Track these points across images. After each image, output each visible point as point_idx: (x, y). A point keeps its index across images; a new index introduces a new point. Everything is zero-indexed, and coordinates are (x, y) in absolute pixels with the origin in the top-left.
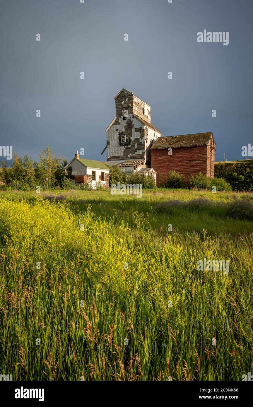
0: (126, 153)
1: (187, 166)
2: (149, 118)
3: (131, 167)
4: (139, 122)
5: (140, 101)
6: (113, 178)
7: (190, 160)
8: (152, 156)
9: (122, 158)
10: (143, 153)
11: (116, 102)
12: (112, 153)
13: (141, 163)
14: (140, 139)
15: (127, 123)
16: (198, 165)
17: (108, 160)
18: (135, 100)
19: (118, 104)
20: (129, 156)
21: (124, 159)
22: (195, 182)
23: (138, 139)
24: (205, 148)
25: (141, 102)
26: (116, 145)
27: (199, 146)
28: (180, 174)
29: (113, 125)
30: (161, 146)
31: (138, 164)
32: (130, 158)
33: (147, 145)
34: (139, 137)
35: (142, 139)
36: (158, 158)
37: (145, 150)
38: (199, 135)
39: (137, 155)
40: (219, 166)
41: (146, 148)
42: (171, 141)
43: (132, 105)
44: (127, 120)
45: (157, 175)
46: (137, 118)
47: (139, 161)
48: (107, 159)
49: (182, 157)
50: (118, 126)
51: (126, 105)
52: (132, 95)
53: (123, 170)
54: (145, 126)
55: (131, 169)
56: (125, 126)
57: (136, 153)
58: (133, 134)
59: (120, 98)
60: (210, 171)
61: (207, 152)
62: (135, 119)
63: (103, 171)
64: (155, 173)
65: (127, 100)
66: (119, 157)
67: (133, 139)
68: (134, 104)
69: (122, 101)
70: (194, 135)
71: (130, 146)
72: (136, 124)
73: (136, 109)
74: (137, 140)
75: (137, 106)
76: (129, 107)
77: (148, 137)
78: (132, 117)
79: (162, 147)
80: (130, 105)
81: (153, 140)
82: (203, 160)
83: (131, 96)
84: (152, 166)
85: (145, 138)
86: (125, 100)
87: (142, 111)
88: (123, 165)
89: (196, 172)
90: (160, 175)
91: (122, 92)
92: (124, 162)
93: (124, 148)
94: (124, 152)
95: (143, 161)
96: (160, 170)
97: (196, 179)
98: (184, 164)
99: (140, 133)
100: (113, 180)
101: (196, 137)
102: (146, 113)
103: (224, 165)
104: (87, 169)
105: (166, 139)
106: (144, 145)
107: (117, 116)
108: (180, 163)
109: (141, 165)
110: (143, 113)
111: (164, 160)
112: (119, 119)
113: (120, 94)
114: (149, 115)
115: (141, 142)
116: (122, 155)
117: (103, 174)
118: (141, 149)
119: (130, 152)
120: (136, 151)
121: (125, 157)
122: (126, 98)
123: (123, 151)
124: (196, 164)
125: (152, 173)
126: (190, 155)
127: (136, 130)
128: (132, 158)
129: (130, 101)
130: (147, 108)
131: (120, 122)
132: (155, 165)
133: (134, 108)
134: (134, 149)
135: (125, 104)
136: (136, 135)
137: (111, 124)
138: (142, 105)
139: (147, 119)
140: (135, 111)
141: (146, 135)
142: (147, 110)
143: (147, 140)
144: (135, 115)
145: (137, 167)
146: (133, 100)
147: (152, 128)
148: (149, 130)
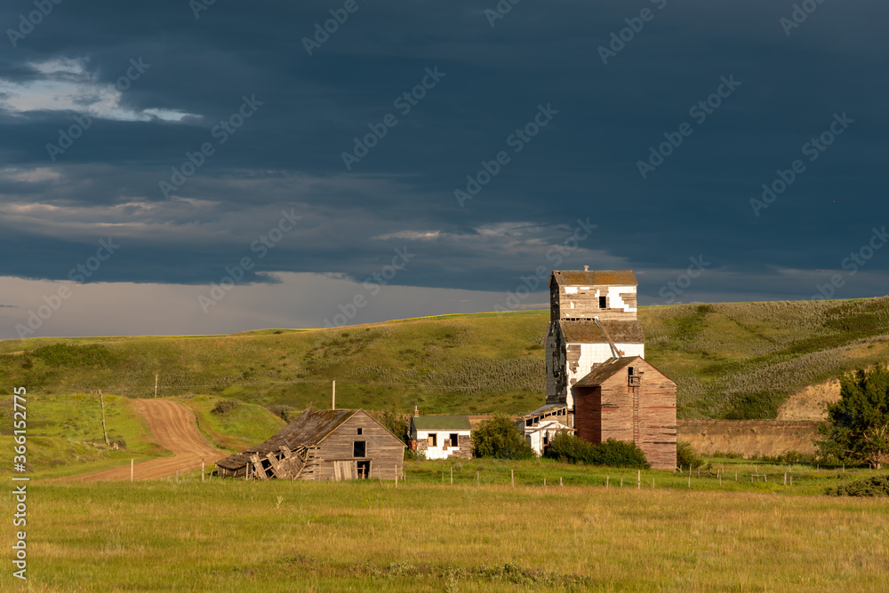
2: (631, 310)
5: (585, 288)
8: (576, 399)
10: (566, 393)
18: (567, 290)
23: (563, 367)
25: (593, 289)
31: (542, 416)
33: (577, 377)
34: (562, 363)
37: (569, 387)
39: (563, 395)
41: (570, 384)
43: (559, 302)
50: (552, 338)
52: (557, 283)
54: (567, 345)
57: (562, 392)
58: (561, 355)
59: (553, 287)
60: (630, 428)
63: (451, 432)
66: (553, 398)
67: (560, 365)
71: (559, 378)
73: (574, 307)
75: (577, 301)
76: (557, 306)
77: (581, 362)
85: (568, 364)
86: (555, 292)
87: (598, 304)
91: (552, 278)
93: (556, 382)
95: (561, 409)
102: (615, 303)
104: (418, 432)
106: (564, 377)
107: (551, 319)
109: (553, 417)
110: (603, 307)
112: (552, 326)
114: (631, 303)
115: (565, 373)
116: (555, 393)
117: (454, 438)
118: (565, 386)
119: (559, 390)
121: (556, 398)
122: (556, 288)
123: (555, 386)
127: (562, 350)
129: (557, 295)
130: (619, 292)
131: (552, 331)
133: (562, 307)
134: (561, 384)
135: (555, 300)
136: (562, 359)
138: (598, 291)
139: (620, 314)
140: (569, 311)
141: (573, 360)
142: (621, 297)
143: (577, 368)
144: (569, 319)
145: (536, 420)
146: (560, 294)
147: (603, 340)
148: (585, 347)
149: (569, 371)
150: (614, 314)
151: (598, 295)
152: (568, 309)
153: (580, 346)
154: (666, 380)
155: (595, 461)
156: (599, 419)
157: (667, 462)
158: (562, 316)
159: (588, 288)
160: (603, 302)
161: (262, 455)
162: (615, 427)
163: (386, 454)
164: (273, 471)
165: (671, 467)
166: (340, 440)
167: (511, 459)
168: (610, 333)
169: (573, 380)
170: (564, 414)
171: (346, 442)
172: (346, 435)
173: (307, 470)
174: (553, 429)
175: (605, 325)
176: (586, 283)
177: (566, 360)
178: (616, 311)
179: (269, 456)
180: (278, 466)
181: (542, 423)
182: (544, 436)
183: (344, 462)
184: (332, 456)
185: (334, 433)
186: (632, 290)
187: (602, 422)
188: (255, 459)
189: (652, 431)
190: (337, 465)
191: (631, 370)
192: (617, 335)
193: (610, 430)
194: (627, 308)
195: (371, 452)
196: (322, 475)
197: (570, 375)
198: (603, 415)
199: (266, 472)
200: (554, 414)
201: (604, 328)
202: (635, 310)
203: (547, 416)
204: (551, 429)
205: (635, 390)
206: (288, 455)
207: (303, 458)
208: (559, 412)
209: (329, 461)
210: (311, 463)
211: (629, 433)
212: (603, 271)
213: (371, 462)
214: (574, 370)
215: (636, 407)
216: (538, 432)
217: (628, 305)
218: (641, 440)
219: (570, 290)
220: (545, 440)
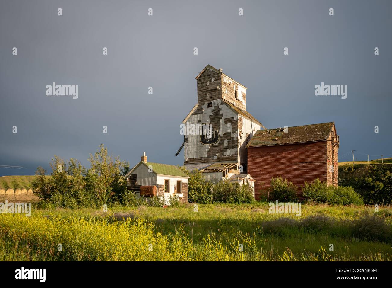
0: (211, 153)
1: (299, 170)
2: (245, 104)
3: (219, 174)
4: (230, 110)
5: (231, 81)
6: (193, 189)
7: (302, 161)
8: (248, 157)
9: (205, 160)
10: (236, 153)
11: (198, 84)
12: (191, 153)
13: (233, 167)
14: (232, 133)
15: (213, 111)
16: (314, 169)
17: (186, 163)
18: (225, 79)
19: (200, 85)
20: (215, 158)
21: (208, 162)
22: (310, 192)
23: (229, 133)
24: (324, 145)
25: (233, 83)
26: (197, 142)
27: (316, 142)
28: (288, 181)
29: (193, 114)
30: (260, 143)
31: (228, 169)
32: (217, 160)
33: (242, 141)
34: (230, 130)
35: (234, 133)
36: (257, 160)
37: (239, 149)
38: (316, 126)
39: (227, 155)
40: (345, 168)
41: (239, 146)
42: (275, 135)
43: (220, 87)
44: (213, 108)
45: (256, 184)
46: (227, 105)
47: (229, 165)
48: (184, 162)
49: (292, 158)
50: (201, 115)
51: (212, 87)
52: (221, 73)
53: (208, 177)
54: (238, 116)
55: (219, 175)
56: (210, 116)
57: (225, 153)
58: (221, 126)
59: (203, 78)
60: (332, 177)
61: (326, 150)
62: (224, 106)
63: (179, 179)
64: (252, 181)
65: (213, 80)
66: (201, 159)
67: (221, 133)
68: (223, 86)
69: (207, 82)
70: (309, 127)
71: (217, 143)
72: (226, 113)
73: (226, 92)
74: (227, 135)
75: (228, 88)
76: (216, 89)
77: (243, 131)
78: (220, 104)
79: (263, 144)
80: (218, 87)
81: (249, 135)
82: (321, 161)
83: (219, 75)
84: (248, 170)
85: (239, 131)
86: (211, 80)
87: (234, 94)
88: (207, 171)
89: (311, 179)
90: (260, 184)
91: (206, 69)
92: (208, 167)
93: (208, 147)
94: (209, 151)
95: (236, 165)
96: (260, 176)
97: (312, 188)
98: (295, 167)
99: (232, 125)
100: (193, 191)
101: (311, 129)
102: (240, 97)
103: (353, 167)
104: (158, 177)
105: (269, 133)
106: (237, 141)
107: (199, 101)
108: (288, 166)
109: (233, 170)
110: (236, 97)
111: (264, 162)
112: (202, 106)
113: (204, 72)
114: (244, 100)
115: (233, 138)
116: (206, 156)
117: (179, 183)
118: (232, 148)
119: (217, 152)
120: (225, 150)
121: (210, 158)
122: (212, 77)
123: (207, 150)
124: (311, 167)
125: (248, 181)
126: (303, 154)
127: (226, 121)
128: (220, 160)
129: (218, 81)
130: (242, 90)
131: (203, 110)
132: (252, 169)
133: (223, 90)
134: (222, 147)
135: (210, 86)
136: (225, 128)
137: (191, 114)
138: (235, 86)
139: (242, 105)
140: (225, 94)
141: (240, 128)
142: (242, 94)
143: (242, 135)
144: (224, 100)
145: (226, 173)
146: (222, 80)
147: (249, 118)
148: (244, 121)
151: (234, 89)
158: (222, 97)
160: (236, 93)
169: (240, 143)
170: (237, 169)
178: (240, 102)
181: (229, 175)
186: (245, 91)
194: (243, 102)
197: (239, 140)
203: (230, 169)
208: (235, 167)
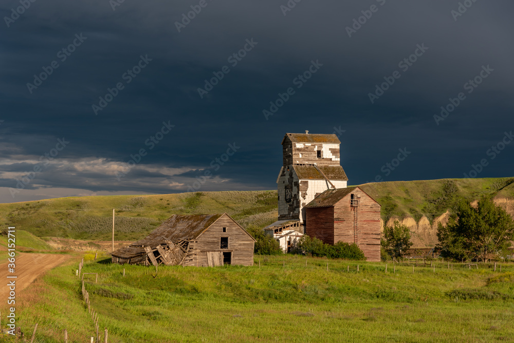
0: (289, 211)
2: (336, 159)
4: (296, 175)
8: (306, 216)
10: (299, 212)
11: (283, 149)
12: (281, 210)
15: (289, 174)
17: (279, 219)
20: (291, 215)
21: (288, 219)
24: (333, 209)
25: (313, 145)
26: (283, 200)
29: (281, 176)
31: (284, 227)
32: (291, 218)
33: (305, 202)
34: (296, 193)
35: (298, 195)
36: (310, 218)
42: (327, 196)
49: (322, 219)
50: (284, 177)
52: (292, 141)
54: (300, 181)
56: (288, 179)
57: (295, 212)
58: (293, 188)
61: (334, 213)
62: (294, 171)
65: (289, 147)
66: (285, 216)
67: (293, 194)
68: (294, 153)
69: (286, 148)
71: (291, 203)
72: (294, 178)
73: (301, 157)
74: (295, 196)
75: (303, 153)
77: (308, 192)
78: (292, 169)
80: (291, 154)
81: (322, 193)
82: (332, 222)
83: (291, 144)
85: (300, 193)
87: (316, 155)
93: (288, 205)
95: (296, 223)
99: (297, 188)
102: (327, 154)
106: (298, 202)
107: (284, 165)
109: (291, 228)
110: (319, 157)
112: (285, 169)
114: (336, 155)
115: (298, 199)
116: (287, 213)
118: (297, 207)
119: (292, 211)
123: (287, 208)
127: (295, 184)
131: (285, 173)
132: (308, 226)
133: (294, 156)
134: (293, 207)
135: (288, 152)
138: (316, 147)
139: (329, 162)
140: (299, 159)
141: (304, 191)
142: (329, 151)
143: (306, 196)
144: (298, 164)
145: (281, 230)
146: (293, 148)
147: (322, 178)
148: (311, 182)
149: (301, 198)
150: (326, 162)
151: (316, 149)
152: (298, 158)
153: (307, 182)
154: (374, 202)
155: (332, 256)
156: (332, 228)
157: (374, 257)
158: (294, 162)
159: (310, 145)
160: (319, 153)
161: (153, 247)
162: (343, 233)
163: (242, 247)
164: (161, 259)
165: (377, 260)
166: (211, 236)
167: (269, 255)
168: (325, 174)
169: (304, 204)
170: (298, 226)
171: (215, 238)
172: (214, 232)
173: (188, 258)
174: (293, 236)
175: (321, 168)
176: (309, 141)
177: (299, 190)
178: (327, 159)
179: (158, 247)
180: (165, 255)
181: (284, 232)
182: (288, 240)
183: (214, 253)
184: (206, 248)
185: (207, 231)
186: (336, 146)
187: (335, 230)
188: (148, 250)
189: (365, 236)
190: (210, 254)
191: (352, 196)
192: (330, 175)
193: (339, 235)
194: (334, 158)
195: (232, 244)
196: (199, 263)
197: (302, 201)
198: (335, 225)
199: (157, 259)
200: (291, 226)
201: (321, 170)
202: (339, 159)
203: (287, 227)
204: (292, 236)
205: (356, 209)
206: (172, 246)
207: (184, 249)
208: (295, 225)
209: (204, 252)
210: (191, 253)
211: (351, 237)
212: (317, 135)
213: (232, 253)
214: (304, 198)
215: (355, 220)
216: (284, 237)
217: (334, 156)
218: (359, 243)
219: (299, 145)
220: (289, 243)
